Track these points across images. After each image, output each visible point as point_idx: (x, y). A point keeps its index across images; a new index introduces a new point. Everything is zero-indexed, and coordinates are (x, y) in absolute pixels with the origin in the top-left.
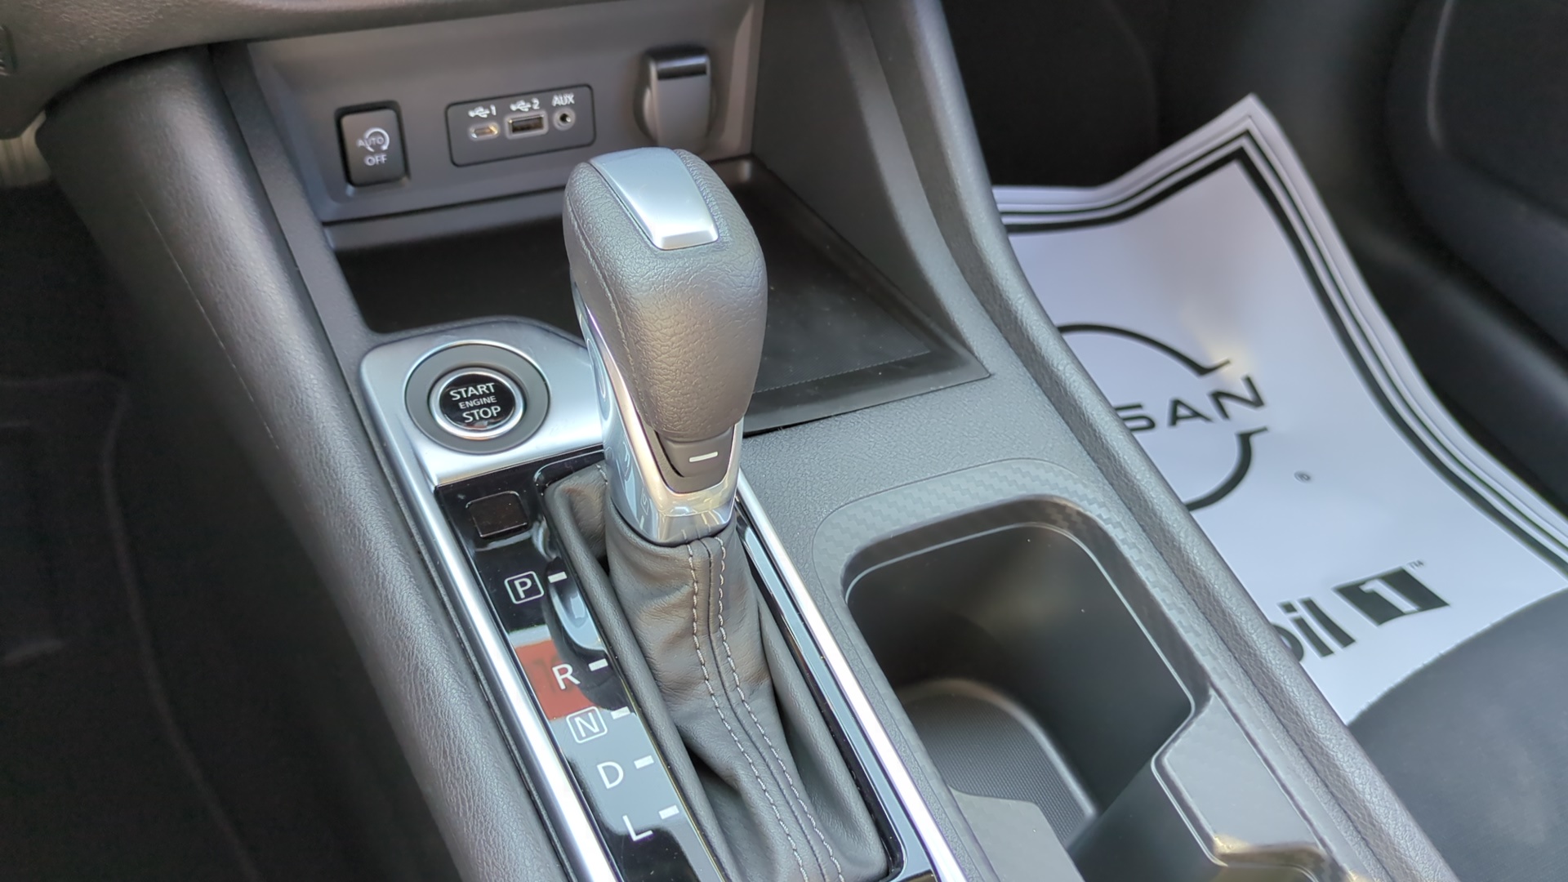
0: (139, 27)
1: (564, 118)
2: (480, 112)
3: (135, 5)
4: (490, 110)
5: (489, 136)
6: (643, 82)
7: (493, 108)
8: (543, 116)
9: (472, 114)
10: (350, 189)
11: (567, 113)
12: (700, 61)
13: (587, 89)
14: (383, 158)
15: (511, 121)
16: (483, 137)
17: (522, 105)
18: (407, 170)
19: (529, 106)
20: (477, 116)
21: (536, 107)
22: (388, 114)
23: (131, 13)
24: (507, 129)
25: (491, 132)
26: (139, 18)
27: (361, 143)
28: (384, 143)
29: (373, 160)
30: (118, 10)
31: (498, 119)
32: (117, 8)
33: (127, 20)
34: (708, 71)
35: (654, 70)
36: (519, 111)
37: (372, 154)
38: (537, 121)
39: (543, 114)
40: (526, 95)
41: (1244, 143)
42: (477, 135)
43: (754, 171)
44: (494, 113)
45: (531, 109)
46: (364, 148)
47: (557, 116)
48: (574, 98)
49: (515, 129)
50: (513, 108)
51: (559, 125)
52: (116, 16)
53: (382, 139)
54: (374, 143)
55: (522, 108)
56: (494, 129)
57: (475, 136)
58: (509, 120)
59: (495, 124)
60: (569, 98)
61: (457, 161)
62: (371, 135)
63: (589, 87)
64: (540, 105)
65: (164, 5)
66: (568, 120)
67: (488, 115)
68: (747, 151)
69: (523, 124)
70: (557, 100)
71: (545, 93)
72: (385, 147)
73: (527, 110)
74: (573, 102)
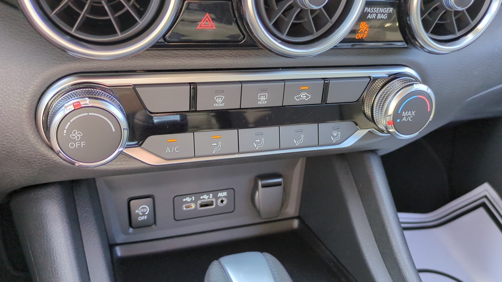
0: (32, 175)
1: (222, 201)
2: (188, 199)
3: (29, 167)
4: (192, 199)
5: (190, 208)
6: (255, 188)
7: (193, 197)
8: (213, 200)
9: (184, 200)
10: (131, 230)
11: (224, 200)
12: (280, 180)
13: (232, 190)
14: (146, 217)
15: (200, 203)
16: (188, 209)
17: (205, 197)
18: (155, 223)
19: (208, 196)
20: (186, 201)
21: (211, 197)
22: (150, 200)
23: (28, 170)
24: (198, 206)
25: (192, 207)
26: (31, 172)
27: (137, 211)
28: (147, 211)
29: (141, 218)
30: (22, 169)
31: (195, 202)
32: (22, 167)
33: (26, 172)
34: (282, 185)
35: (260, 183)
36: (204, 199)
37: (142, 216)
38: (211, 202)
39: (214, 200)
40: (207, 192)
41: (485, 200)
42: (186, 208)
43: (299, 225)
44: (193, 199)
45: (209, 198)
46: (138, 213)
47: (220, 200)
48: (227, 194)
49: (202, 206)
50: (202, 197)
51: (220, 204)
52: (21, 171)
53: (146, 209)
54: (143, 211)
55: (205, 198)
56: (193, 206)
57: (185, 209)
58: (199, 202)
59: (194, 204)
60: (225, 194)
61: (176, 218)
62: (141, 208)
63: (233, 189)
64: (212, 196)
65: (42, 167)
66: (224, 202)
67: (191, 200)
68: (297, 215)
69: (206, 203)
70: (220, 195)
71: (215, 192)
72: (147, 213)
73: (207, 198)
74: (226, 195)
